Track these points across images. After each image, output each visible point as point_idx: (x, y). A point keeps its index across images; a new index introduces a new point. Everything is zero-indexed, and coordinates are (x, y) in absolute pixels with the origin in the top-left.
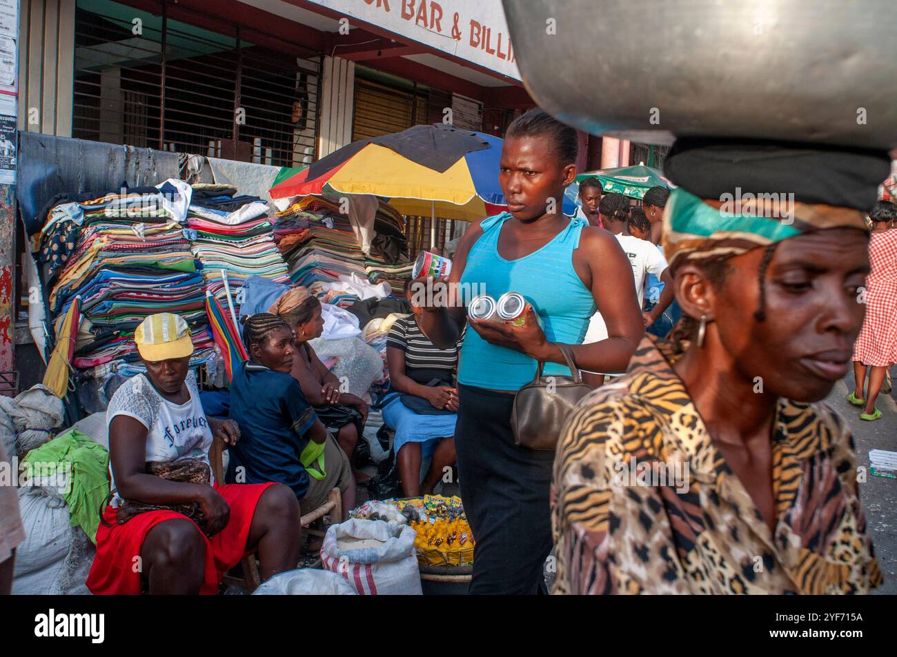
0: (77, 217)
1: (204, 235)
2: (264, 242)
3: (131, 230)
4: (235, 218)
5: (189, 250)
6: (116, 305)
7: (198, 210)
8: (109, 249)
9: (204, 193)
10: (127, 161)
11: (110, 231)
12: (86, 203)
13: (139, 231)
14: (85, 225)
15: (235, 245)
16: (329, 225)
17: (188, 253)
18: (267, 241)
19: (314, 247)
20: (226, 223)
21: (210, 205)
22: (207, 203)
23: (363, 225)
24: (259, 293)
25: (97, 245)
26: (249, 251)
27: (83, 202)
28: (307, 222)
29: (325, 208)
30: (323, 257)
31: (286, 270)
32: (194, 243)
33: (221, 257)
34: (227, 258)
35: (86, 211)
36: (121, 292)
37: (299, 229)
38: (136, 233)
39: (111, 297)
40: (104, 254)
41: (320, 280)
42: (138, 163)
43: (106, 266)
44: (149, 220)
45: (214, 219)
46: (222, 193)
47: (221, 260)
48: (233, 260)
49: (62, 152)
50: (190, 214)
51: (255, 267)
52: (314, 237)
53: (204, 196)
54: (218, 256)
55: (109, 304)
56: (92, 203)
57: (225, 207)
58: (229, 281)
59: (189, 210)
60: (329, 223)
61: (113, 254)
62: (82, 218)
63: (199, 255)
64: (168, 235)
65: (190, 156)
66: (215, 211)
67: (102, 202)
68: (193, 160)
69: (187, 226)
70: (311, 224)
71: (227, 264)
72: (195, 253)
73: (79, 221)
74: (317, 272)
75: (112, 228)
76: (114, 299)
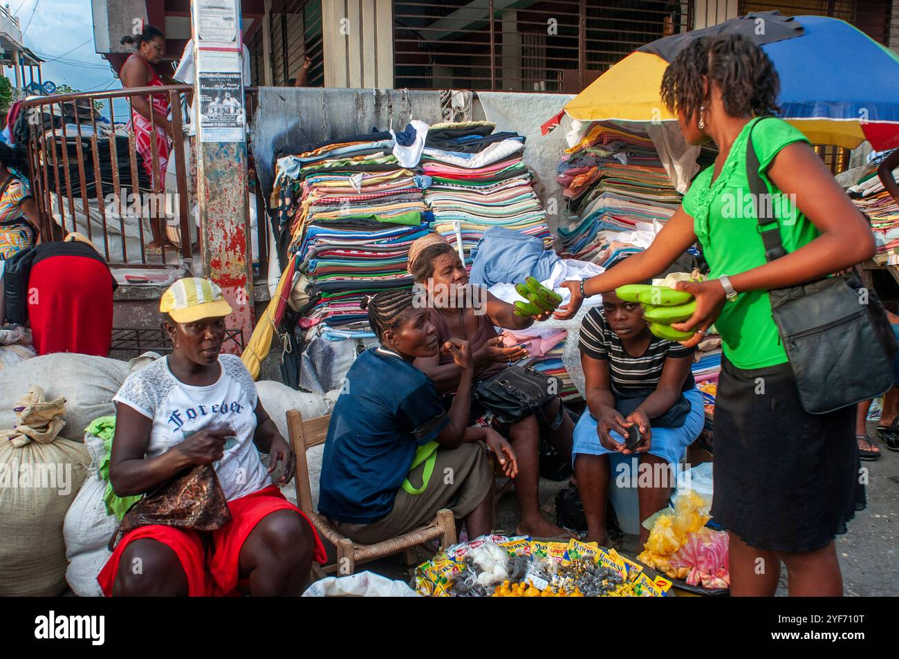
0: (294, 170)
1: (439, 182)
2: (516, 186)
3: (348, 180)
4: (479, 160)
5: (422, 199)
6: (321, 263)
7: (435, 153)
8: (319, 204)
9: (446, 134)
10: (378, 105)
11: (323, 184)
12: (303, 155)
13: (356, 182)
14: (301, 178)
15: (479, 191)
16: (623, 162)
17: (421, 204)
18: (520, 185)
19: (604, 188)
20: (467, 166)
21: (452, 147)
22: (448, 144)
23: (678, 158)
24: (494, 247)
25: (310, 199)
26: (496, 198)
27: (300, 154)
28: (594, 159)
29: (618, 140)
30: (615, 201)
31: (542, 219)
32: (428, 192)
33: (458, 206)
34: (465, 207)
35: (303, 164)
36: (326, 250)
37: (586, 168)
38: (353, 184)
39: (316, 255)
40: (314, 209)
41: (608, 230)
42: (391, 107)
43: (315, 223)
44: (373, 168)
45: (453, 163)
46: (472, 131)
47: (458, 209)
48: (473, 209)
49: (304, 104)
50: (424, 160)
51: (500, 216)
52: (604, 177)
53: (447, 136)
54: (455, 206)
55: (313, 262)
56: (309, 154)
57: (469, 148)
58: (462, 234)
59: (423, 154)
60: (622, 158)
61: (324, 208)
62: (298, 172)
63: (433, 205)
64: (392, 184)
65: (454, 92)
66: (456, 153)
67: (320, 153)
68: (457, 96)
69: (421, 173)
70: (599, 161)
71: (465, 214)
72: (428, 203)
73: (294, 175)
74: (605, 219)
75: (324, 181)
76: (318, 258)
